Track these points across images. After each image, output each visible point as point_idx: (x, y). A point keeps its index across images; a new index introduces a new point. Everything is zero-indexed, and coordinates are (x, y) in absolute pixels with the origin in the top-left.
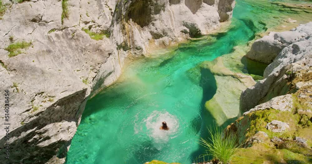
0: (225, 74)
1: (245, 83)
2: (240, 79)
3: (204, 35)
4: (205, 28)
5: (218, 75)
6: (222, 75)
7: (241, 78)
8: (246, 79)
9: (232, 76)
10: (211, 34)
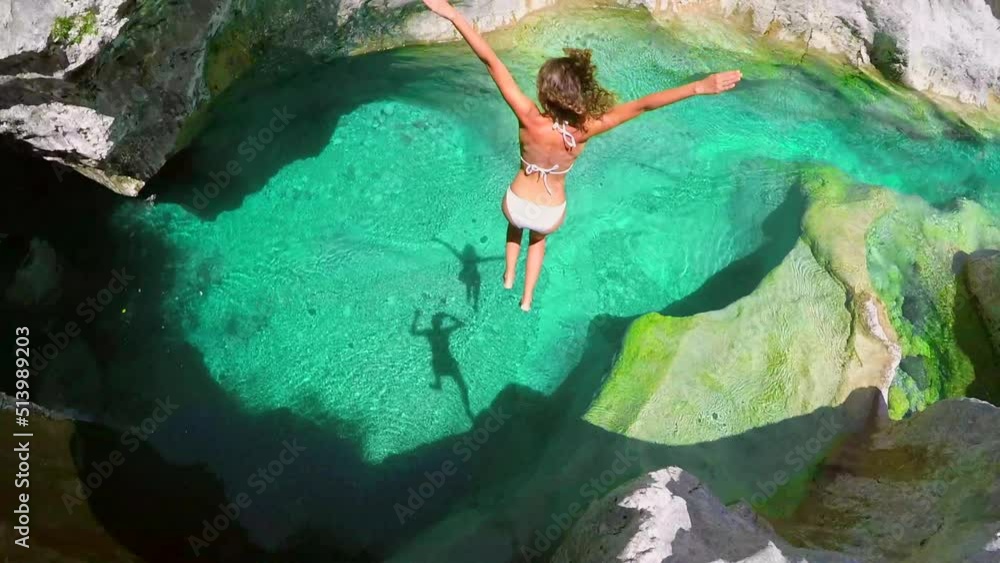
0: (835, 265)
1: (853, 363)
2: (856, 331)
3: (912, 90)
4: (933, 71)
5: (815, 249)
6: (822, 260)
7: (867, 330)
8: (877, 347)
9: (848, 293)
10: (936, 102)
